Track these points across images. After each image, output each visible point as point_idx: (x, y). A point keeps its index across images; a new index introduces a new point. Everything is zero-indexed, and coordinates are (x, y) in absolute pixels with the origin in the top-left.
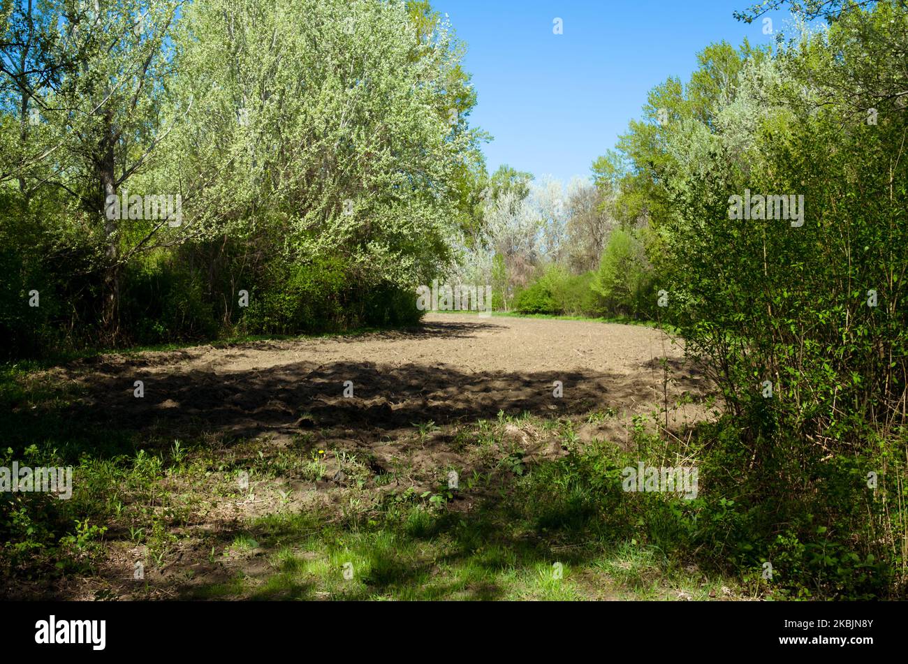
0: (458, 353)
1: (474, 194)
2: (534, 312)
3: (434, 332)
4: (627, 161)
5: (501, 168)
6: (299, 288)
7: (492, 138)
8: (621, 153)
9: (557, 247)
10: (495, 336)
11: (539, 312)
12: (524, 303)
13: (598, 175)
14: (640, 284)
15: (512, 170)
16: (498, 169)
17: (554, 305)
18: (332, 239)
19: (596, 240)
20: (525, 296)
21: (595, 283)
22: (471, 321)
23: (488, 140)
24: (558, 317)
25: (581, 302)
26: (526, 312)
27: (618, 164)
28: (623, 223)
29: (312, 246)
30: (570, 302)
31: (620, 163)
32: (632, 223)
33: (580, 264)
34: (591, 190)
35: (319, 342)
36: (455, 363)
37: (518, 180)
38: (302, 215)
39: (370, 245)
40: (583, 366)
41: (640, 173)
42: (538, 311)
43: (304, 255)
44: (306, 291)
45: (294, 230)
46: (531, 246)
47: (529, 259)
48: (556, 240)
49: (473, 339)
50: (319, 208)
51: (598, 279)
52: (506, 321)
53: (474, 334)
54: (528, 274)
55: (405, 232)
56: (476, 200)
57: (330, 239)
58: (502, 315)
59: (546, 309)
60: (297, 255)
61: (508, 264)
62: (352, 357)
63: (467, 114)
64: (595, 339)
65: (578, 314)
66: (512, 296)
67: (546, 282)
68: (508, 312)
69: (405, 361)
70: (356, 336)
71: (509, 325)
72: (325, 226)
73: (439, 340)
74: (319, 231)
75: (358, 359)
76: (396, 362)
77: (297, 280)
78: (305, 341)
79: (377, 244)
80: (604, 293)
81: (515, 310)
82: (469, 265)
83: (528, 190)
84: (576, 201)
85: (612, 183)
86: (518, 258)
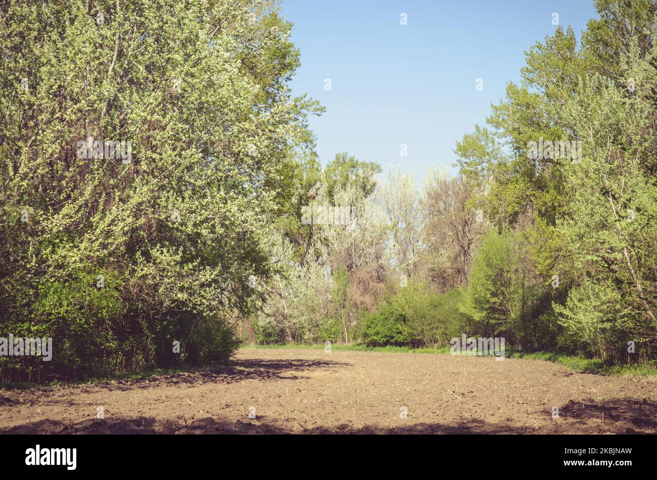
0: (281, 400)
1: (302, 192)
2: (385, 344)
3: (249, 373)
4: (503, 140)
5: (338, 157)
6: (51, 314)
7: (323, 109)
8: (494, 130)
9: (412, 258)
10: (333, 375)
11: (392, 344)
12: (372, 331)
13: (464, 160)
14: (524, 303)
15: (352, 160)
16: (333, 159)
17: (411, 335)
18: (101, 243)
19: (462, 247)
20: (372, 323)
21: (464, 303)
22: (301, 357)
23: (318, 112)
24: (417, 350)
25: (446, 329)
26: (374, 344)
27: (490, 145)
28: (499, 223)
29: (71, 254)
30: (432, 329)
31: (493, 142)
32: (511, 222)
33: (442, 279)
34: (454, 182)
35: (78, 391)
36: (276, 416)
37: (360, 172)
38: (56, 211)
39: (155, 253)
40: (467, 415)
41: (520, 156)
42: (389, 342)
43: (60, 266)
44: (63, 318)
45: (43, 231)
46: (378, 257)
47: (375, 274)
48: (410, 248)
49: (303, 381)
50: (81, 201)
51: (468, 298)
52: (347, 356)
53: (305, 373)
54: (375, 294)
55: (204, 232)
56: (305, 200)
57: (97, 244)
58: (343, 349)
59: (400, 338)
60: (49, 266)
61: (349, 281)
62: (122, 410)
63: (288, 79)
64: (473, 378)
65: (443, 346)
66: (354, 323)
67: (399, 303)
68: (350, 345)
69: (202, 415)
70: (138, 381)
71: (352, 361)
72: (90, 226)
73: (256, 382)
74: (81, 234)
75: (131, 414)
76: (186, 416)
77: (49, 302)
78: (59, 391)
79: (165, 250)
80: (477, 316)
81: (359, 341)
82: (296, 284)
83: (374, 185)
84: (436, 197)
85: (483, 169)
86: (362, 274)
